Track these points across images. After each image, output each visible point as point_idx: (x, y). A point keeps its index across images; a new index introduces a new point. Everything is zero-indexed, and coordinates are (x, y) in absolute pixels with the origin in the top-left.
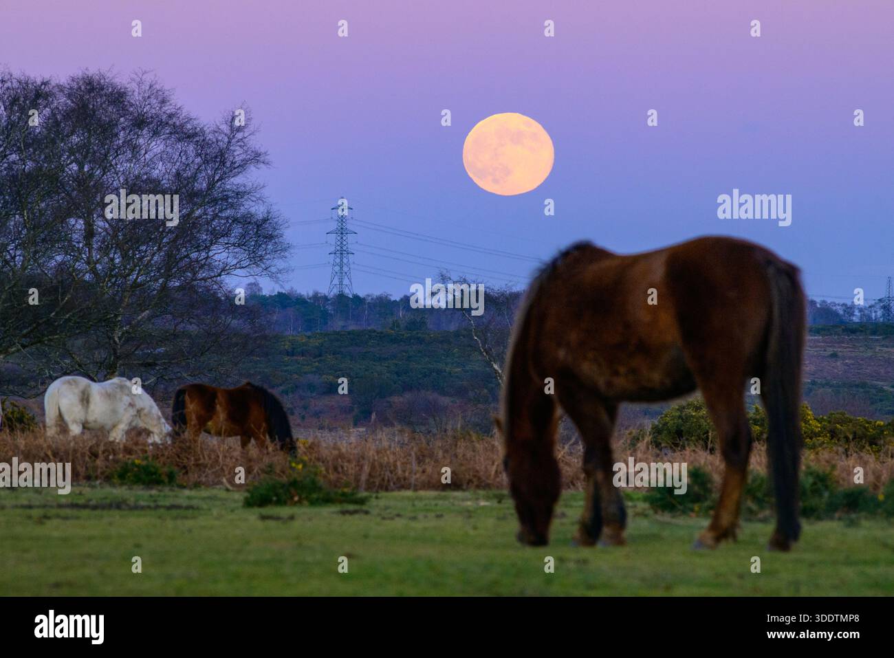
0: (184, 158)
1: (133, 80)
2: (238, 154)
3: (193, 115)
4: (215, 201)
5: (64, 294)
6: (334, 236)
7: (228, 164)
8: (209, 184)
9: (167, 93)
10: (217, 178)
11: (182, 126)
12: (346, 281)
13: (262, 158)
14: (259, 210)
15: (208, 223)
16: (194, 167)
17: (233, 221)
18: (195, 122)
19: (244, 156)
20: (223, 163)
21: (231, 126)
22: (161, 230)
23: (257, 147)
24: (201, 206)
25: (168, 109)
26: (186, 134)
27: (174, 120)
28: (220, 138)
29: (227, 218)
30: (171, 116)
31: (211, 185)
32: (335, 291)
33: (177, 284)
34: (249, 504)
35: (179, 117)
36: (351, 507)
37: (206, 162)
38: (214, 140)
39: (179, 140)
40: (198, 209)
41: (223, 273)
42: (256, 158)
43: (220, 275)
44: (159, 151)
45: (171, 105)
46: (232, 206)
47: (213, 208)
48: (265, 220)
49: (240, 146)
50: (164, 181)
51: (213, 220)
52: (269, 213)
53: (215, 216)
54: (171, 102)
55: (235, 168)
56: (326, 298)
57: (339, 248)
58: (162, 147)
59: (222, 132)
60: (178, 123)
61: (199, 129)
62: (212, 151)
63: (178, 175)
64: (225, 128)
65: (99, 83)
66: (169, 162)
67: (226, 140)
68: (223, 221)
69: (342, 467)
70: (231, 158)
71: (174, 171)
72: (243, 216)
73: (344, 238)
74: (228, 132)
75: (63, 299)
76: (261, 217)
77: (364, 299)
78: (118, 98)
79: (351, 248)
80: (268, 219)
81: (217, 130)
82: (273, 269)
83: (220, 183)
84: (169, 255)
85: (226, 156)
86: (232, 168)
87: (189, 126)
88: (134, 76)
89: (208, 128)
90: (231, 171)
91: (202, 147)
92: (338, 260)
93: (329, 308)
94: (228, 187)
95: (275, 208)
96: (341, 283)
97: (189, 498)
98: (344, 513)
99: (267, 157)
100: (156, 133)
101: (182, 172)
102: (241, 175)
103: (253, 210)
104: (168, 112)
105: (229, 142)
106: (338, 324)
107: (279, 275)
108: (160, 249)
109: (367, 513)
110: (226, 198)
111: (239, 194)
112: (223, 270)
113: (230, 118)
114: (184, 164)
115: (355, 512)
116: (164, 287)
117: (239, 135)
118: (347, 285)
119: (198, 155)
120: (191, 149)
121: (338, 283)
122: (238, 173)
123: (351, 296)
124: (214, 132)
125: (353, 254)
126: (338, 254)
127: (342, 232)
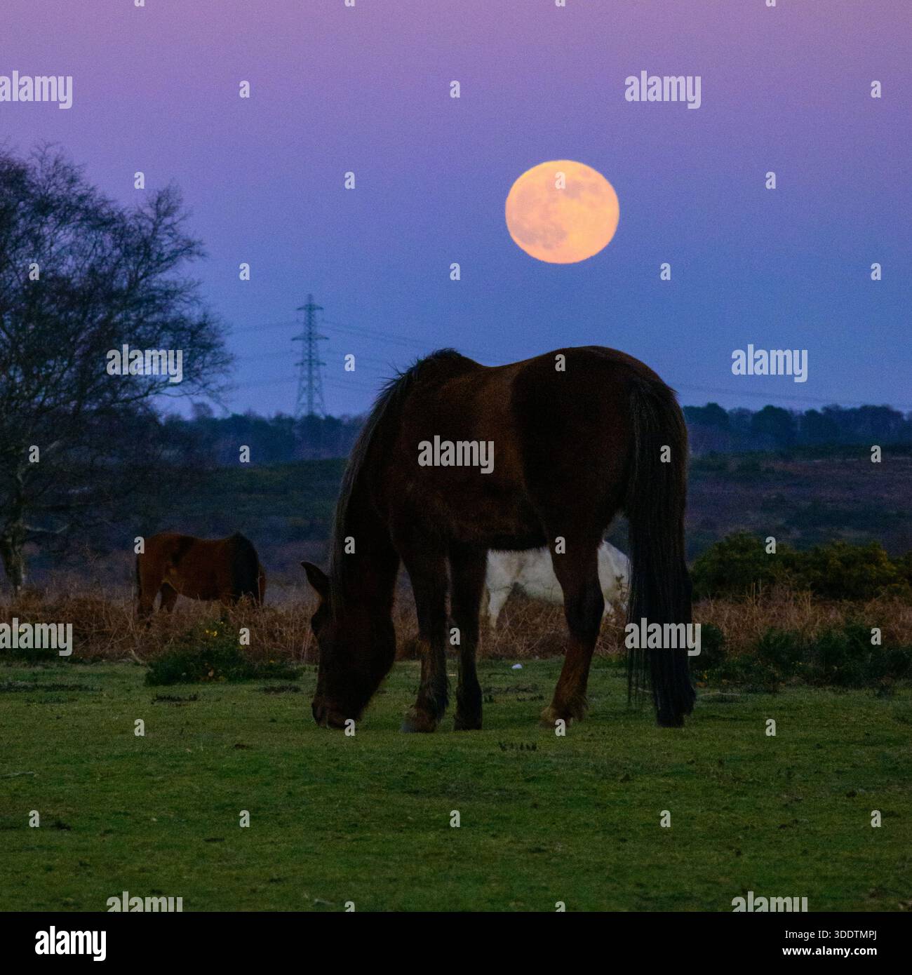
0: (99, 250)
1: (34, 154)
2: (167, 244)
3: (110, 197)
4: (139, 302)
6: (300, 342)
7: (154, 257)
8: (130, 283)
9: (76, 170)
10: (141, 274)
11: (96, 210)
12: (317, 399)
13: (195, 249)
14: (193, 314)
15: (131, 330)
16: (112, 261)
17: (162, 328)
18: (112, 206)
19: (173, 247)
20: (148, 255)
21: (157, 209)
22: (72, 340)
23: (190, 235)
24: (121, 310)
25: (79, 190)
26: (101, 220)
27: (87, 202)
28: (143, 224)
29: (154, 324)
30: (82, 198)
31: (134, 283)
32: (304, 412)
33: (94, 407)
34: (151, 681)
35: (92, 200)
36: (277, 684)
37: (127, 254)
38: (137, 227)
39: (93, 228)
40: (118, 313)
41: (150, 392)
42: (188, 248)
43: (146, 394)
44: (68, 243)
45: (81, 184)
46: (160, 309)
47: (137, 312)
48: (201, 326)
49: (170, 235)
50: (74, 280)
51: (136, 326)
52: (205, 316)
53: (140, 322)
54: (82, 181)
55: (162, 262)
56: (291, 421)
57: (307, 357)
58: (71, 237)
59: (147, 217)
60: (90, 207)
61: (116, 214)
62: (134, 240)
63: (92, 270)
64: (150, 212)
66: (81, 256)
67: (151, 226)
68: (149, 328)
69: (281, 633)
70: (158, 249)
71: (87, 266)
72: (175, 321)
73: (313, 345)
74: (153, 216)
76: (196, 321)
77: (339, 420)
78: (16, 177)
79: (322, 357)
80: (205, 325)
81: (139, 214)
82: (213, 386)
83: (144, 280)
84: (83, 371)
85: (152, 246)
86: (159, 261)
87: (105, 210)
88: (36, 149)
89: (129, 212)
90: (158, 265)
91: (122, 236)
92: (306, 373)
93: (296, 432)
94: (155, 285)
95: (213, 310)
96: (311, 402)
97: (81, 675)
98: (267, 691)
99: (202, 247)
100: (63, 220)
101: (97, 268)
102: (170, 270)
103: (186, 313)
104: (79, 193)
105: (155, 229)
106: (307, 453)
107: (221, 394)
108: (70, 365)
109: (296, 690)
110: (152, 299)
111: (168, 294)
112: (151, 388)
113: (156, 199)
114: (99, 257)
115: (282, 689)
116: (77, 410)
117: (168, 221)
118: (317, 404)
119: (117, 246)
120: (108, 239)
121: (306, 401)
122: (167, 267)
123: (323, 417)
124: (136, 217)
125: (324, 364)
126: (306, 364)
127: (310, 337)
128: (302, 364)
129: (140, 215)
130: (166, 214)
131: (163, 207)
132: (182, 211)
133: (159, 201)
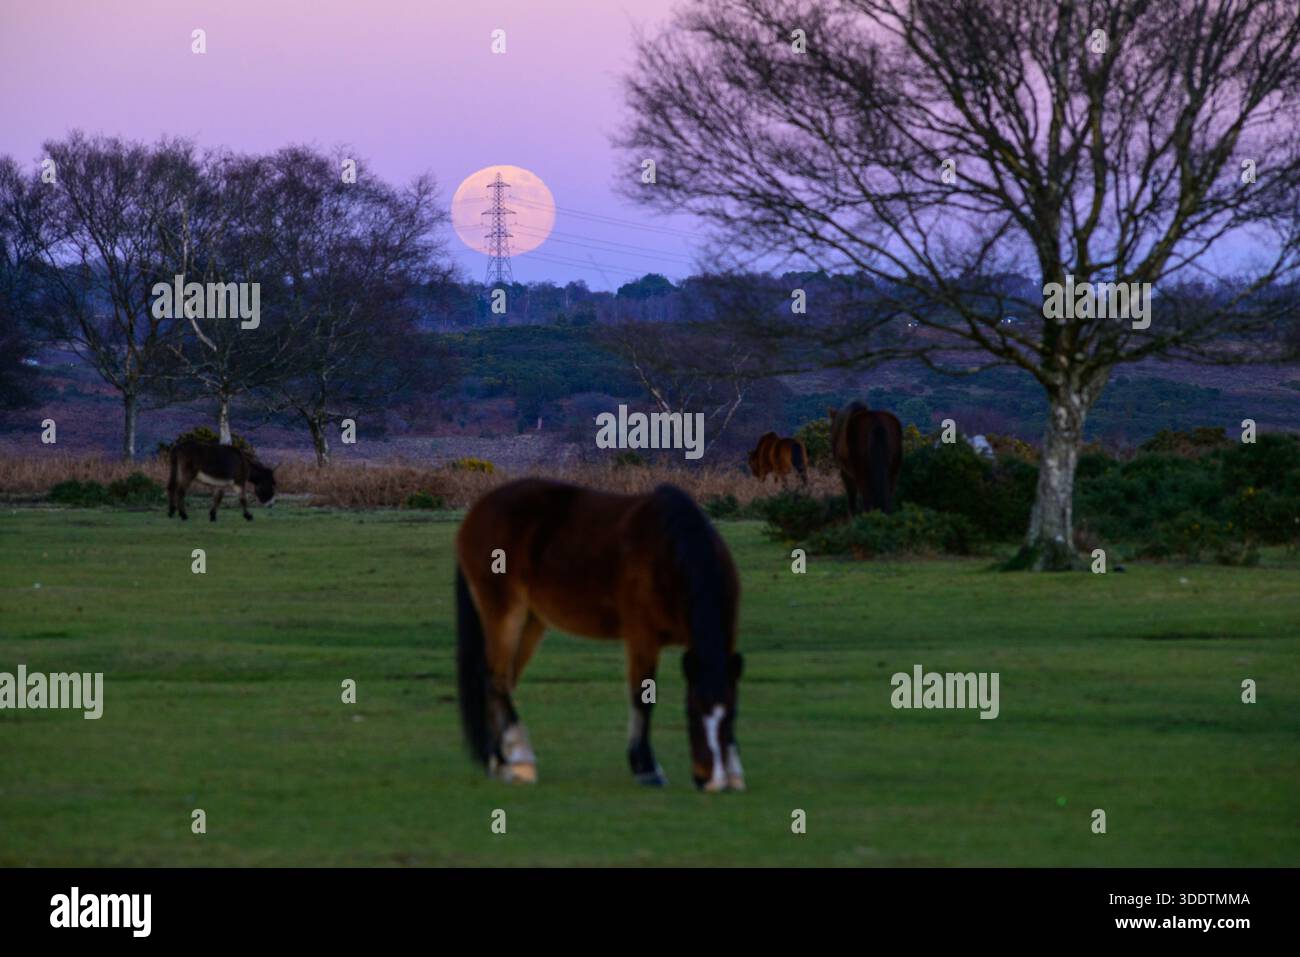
0: (379, 219)
1: (335, 152)
2: (426, 214)
4: (406, 255)
5: (282, 342)
6: (491, 216)
7: (417, 222)
8: (400, 241)
10: (408, 235)
11: (377, 191)
12: (505, 268)
13: (446, 217)
14: (444, 263)
16: (387, 226)
17: (422, 273)
19: (430, 216)
20: (413, 222)
21: (419, 189)
23: (442, 208)
25: (366, 176)
26: (380, 198)
27: (370, 186)
28: (410, 200)
29: (417, 270)
30: (368, 183)
31: (403, 240)
32: (493, 277)
35: (374, 184)
37: (399, 221)
38: (405, 202)
39: (374, 203)
41: (414, 318)
42: (441, 217)
43: (412, 320)
44: (357, 213)
45: (368, 172)
46: (420, 259)
47: (405, 262)
48: (450, 272)
49: (428, 207)
52: (453, 265)
53: (407, 269)
54: (369, 170)
55: (423, 227)
57: (496, 230)
58: (359, 209)
59: (411, 195)
60: (373, 189)
61: (391, 193)
62: (403, 212)
63: (374, 233)
64: (413, 191)
65: (304, 154)
66: (366, 223)
67: (415, 202)
70: (420, 218)
71: (371, 230)
72: (431, 268)
73: (501, 219)
74: (417, 195)
75: (281, 346)
77: (526, 287)
78: (321, 168)
79: (510, 230)
80: (453, 271)
83: (410, 240)
85: (415, 216)
86: (421, 226)
87: (383, 192)
88: (335, 149)
89: (399, 192)
90: (420, 229)
91: (395, 209)
92: (495, 244)
94: (418, 243)
96: (499, 270)
99: (450, 216)
100: (354, 197)
101: (377, 231)
102: (428, 233)
103: (439, 263)
105: (418, 204)
110: (415, 253)
111: (426, 249)
112: (414, 316)
113: (418, 183)
114: (379, 223)
117: (426, 198)
118: (505, 272)
119: (392, 216)
120: (385, 211)
121: (496, 269)
122: (427, 231)
123: (510, 284)
124: (404, 195)
125: (511, 236)
126: (495, 237)
127: (499, 212)
128: (492, 236)
129: (407, 193)
130: (425, 193)
131: (423, 188)
132: (436, 190)
133: (420, 184)
